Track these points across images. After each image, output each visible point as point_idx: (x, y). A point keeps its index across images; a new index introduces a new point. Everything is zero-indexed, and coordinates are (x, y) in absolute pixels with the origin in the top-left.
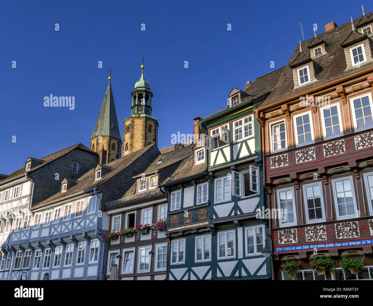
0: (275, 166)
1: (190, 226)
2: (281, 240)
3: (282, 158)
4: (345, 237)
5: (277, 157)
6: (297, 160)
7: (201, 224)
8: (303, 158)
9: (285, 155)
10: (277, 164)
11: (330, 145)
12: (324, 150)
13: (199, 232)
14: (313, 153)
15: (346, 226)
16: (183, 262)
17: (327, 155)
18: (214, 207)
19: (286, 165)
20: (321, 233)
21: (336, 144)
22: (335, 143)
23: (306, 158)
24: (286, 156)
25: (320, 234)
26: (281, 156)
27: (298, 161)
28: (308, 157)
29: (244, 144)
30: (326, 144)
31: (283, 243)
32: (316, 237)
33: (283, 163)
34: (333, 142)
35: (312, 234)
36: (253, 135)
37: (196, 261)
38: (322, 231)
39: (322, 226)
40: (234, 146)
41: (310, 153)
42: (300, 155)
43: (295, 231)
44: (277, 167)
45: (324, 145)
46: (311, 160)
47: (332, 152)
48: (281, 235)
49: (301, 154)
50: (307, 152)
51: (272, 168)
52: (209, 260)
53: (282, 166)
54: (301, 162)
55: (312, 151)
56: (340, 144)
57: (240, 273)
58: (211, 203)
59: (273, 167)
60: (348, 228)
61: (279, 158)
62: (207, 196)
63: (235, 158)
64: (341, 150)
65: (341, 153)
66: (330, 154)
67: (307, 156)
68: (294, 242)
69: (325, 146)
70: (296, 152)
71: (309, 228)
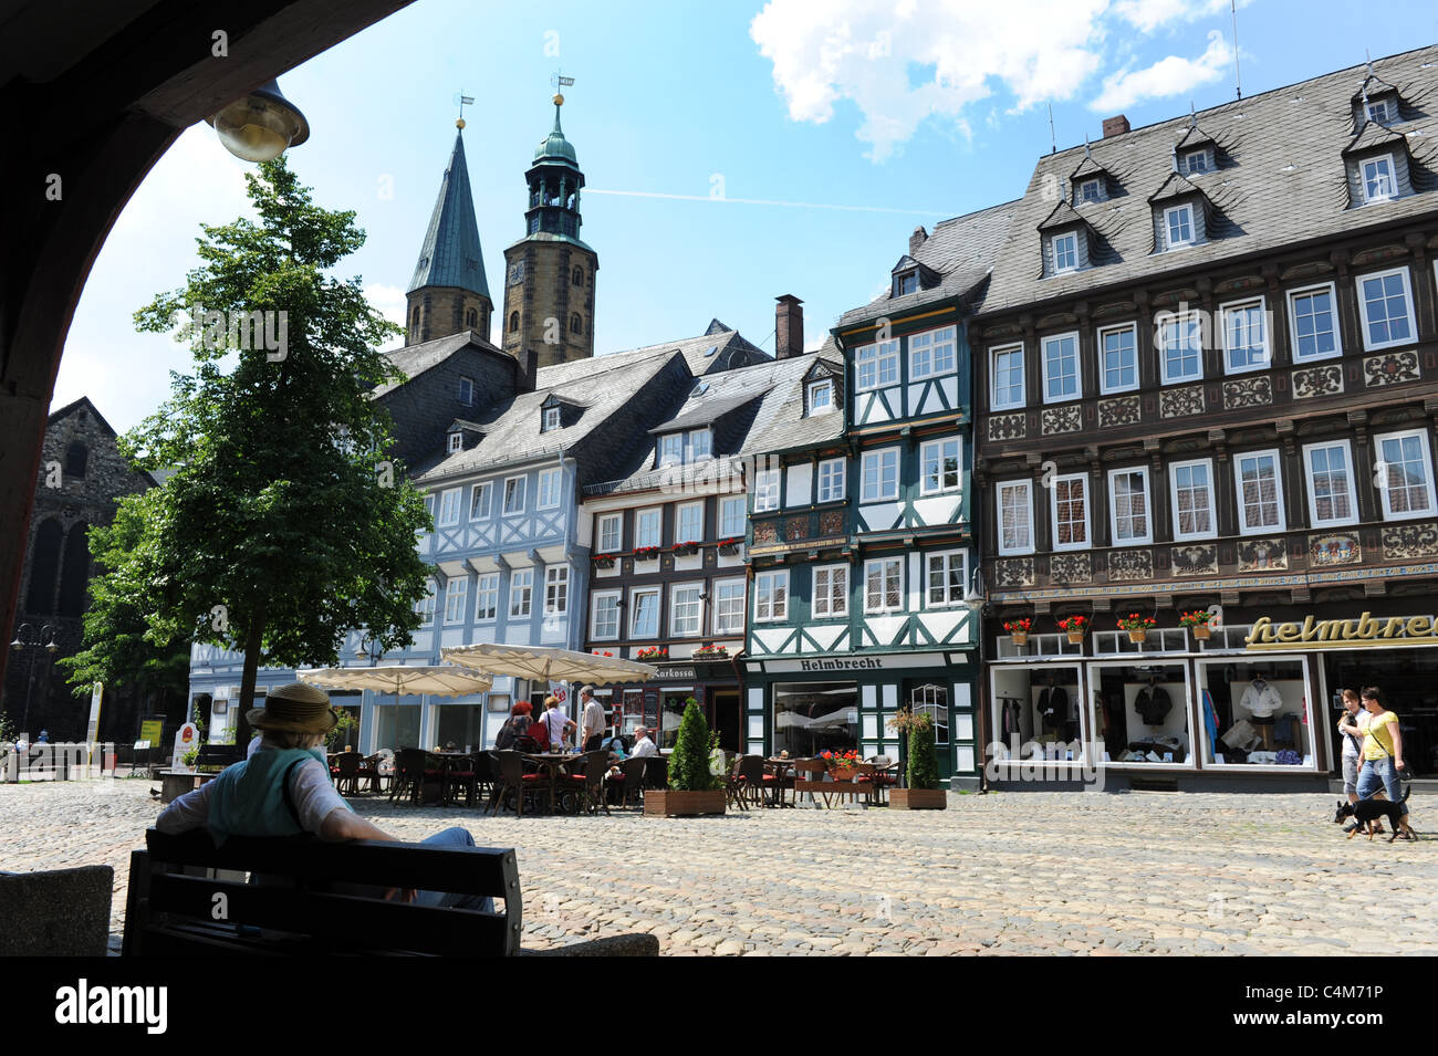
0: (998, 436)
1: (803, 545)
2: (1002, 579)
3: (1013, 422)
4: (1127, 578)
5: (1003, 417)
6: (1044, 427)
7: (829, 542)
8: (1056, 426)
9: (1019, 415)
10: (1001, 433)
11: (1111, 405)
12: (1100, 414)
13: (825, 557)
14: (1077, 417)
15: (1130, 558)
16: (785, 617)
17: (1104, 423)
18: (860, 509)
19: (1021, 436)
20: (1081, 568)
21: (1125, 403)
22: (1122, 401)
23: (1062, 426)
24: (1022, 417)
25: (1078, 571)
26: (1010, 417)
27: (1046, 431)
28: (1067, 425)
29: (933, 385)
30: (1103, 402)
31: (1004, 584)
32: (1071, 574)
33: (1014, 432)
34: (1118, 399)
35: (1063, 571)
36: (954, 369)
37: (814, 615)
38: (1082, 565)
39: (1083, 556)
40: (910, 388)
41: (1072, 415)
42: (1051, 418)
43: (1030, 563)
44: (1002, 438)
45: (1100, 402)
46: (1072, 429)
47: (1114, 419)
48: (1002, 570)
49: (1054, 417)
50: (1065, 414)
51: (990, 439)
52: (845, 613)
53: (1013, 437)
54: (1052, 432)
55: (1076, 413)
56: (1132, 404)
57: (913, 638)
58: (852, 500)
59: (994, 439)
60: (1133, 562)
61: (1007, 421)
62: (844, 486)
63: (911, 413)
64: (1132, 417)
65: (1132, 422)
66: (1111, 422)
67: (1065, 421)
68: (1027, 583)
69: (1102, 405)
70: (1043, 412)
71: (1057, 558)
